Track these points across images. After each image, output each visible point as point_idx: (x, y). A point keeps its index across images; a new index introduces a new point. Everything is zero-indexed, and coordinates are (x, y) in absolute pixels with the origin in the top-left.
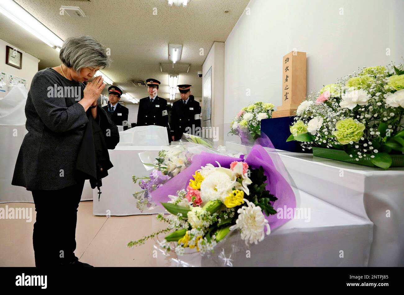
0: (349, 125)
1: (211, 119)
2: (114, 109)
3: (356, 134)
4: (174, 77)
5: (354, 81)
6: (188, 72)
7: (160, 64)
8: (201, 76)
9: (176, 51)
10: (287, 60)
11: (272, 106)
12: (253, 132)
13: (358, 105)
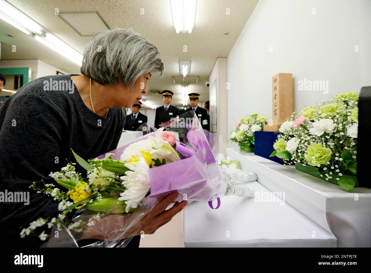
0: (318, 149)
1: (216, 124)
2: (136, 117)
3: (323, 159)
4: (185, 87)
5: (325, 109)
6: (197, 82)
7: (173, 77)
8: (208, 85)
9: (185, 67)
10: (275, 80)
11: (265, 118)
12: (248, 142)
13: (325, 132)
